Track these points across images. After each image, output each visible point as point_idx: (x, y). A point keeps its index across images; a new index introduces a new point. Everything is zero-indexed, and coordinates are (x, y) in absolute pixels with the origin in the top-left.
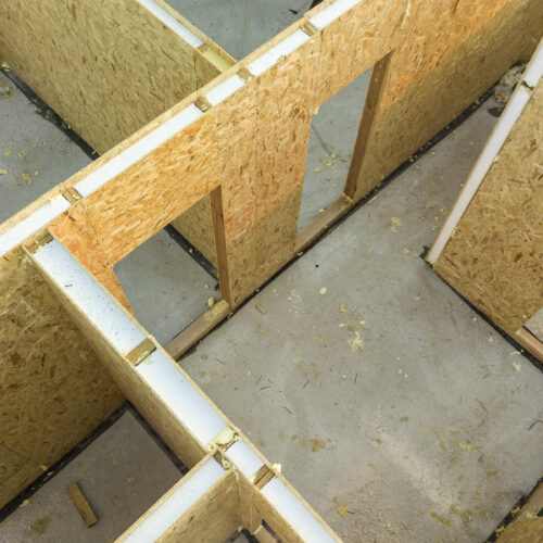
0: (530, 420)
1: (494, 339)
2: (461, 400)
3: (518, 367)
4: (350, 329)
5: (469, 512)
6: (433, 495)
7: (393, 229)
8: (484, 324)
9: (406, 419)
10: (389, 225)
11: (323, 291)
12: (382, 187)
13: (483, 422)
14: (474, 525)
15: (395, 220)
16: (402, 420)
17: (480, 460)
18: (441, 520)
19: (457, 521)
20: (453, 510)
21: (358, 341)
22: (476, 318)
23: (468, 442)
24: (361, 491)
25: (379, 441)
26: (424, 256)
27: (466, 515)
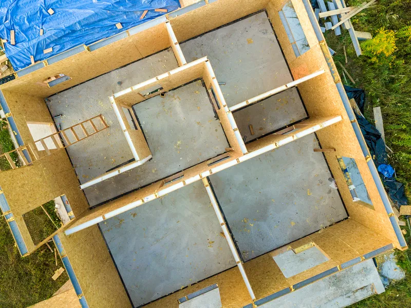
0: (148, 110)
1: (146, 131)
2: (161, 120)
3: (144, 122)
4: (179, 146)
5: (172, 97)
6: (178, 103)
7: (155, 169)
8: (146, 136)
10: (156, 171)
11: (181, 158)
12: (152, 183)
13: (159, 114)
14: (173, 94)
15: (153, 171)
16: (177, 121)
17: (164, 106)
18: (179, 98)
21: (179, 143)
22: (147, 138)
23: (165, 111)
25: (184, 119)
26: (151, 159)
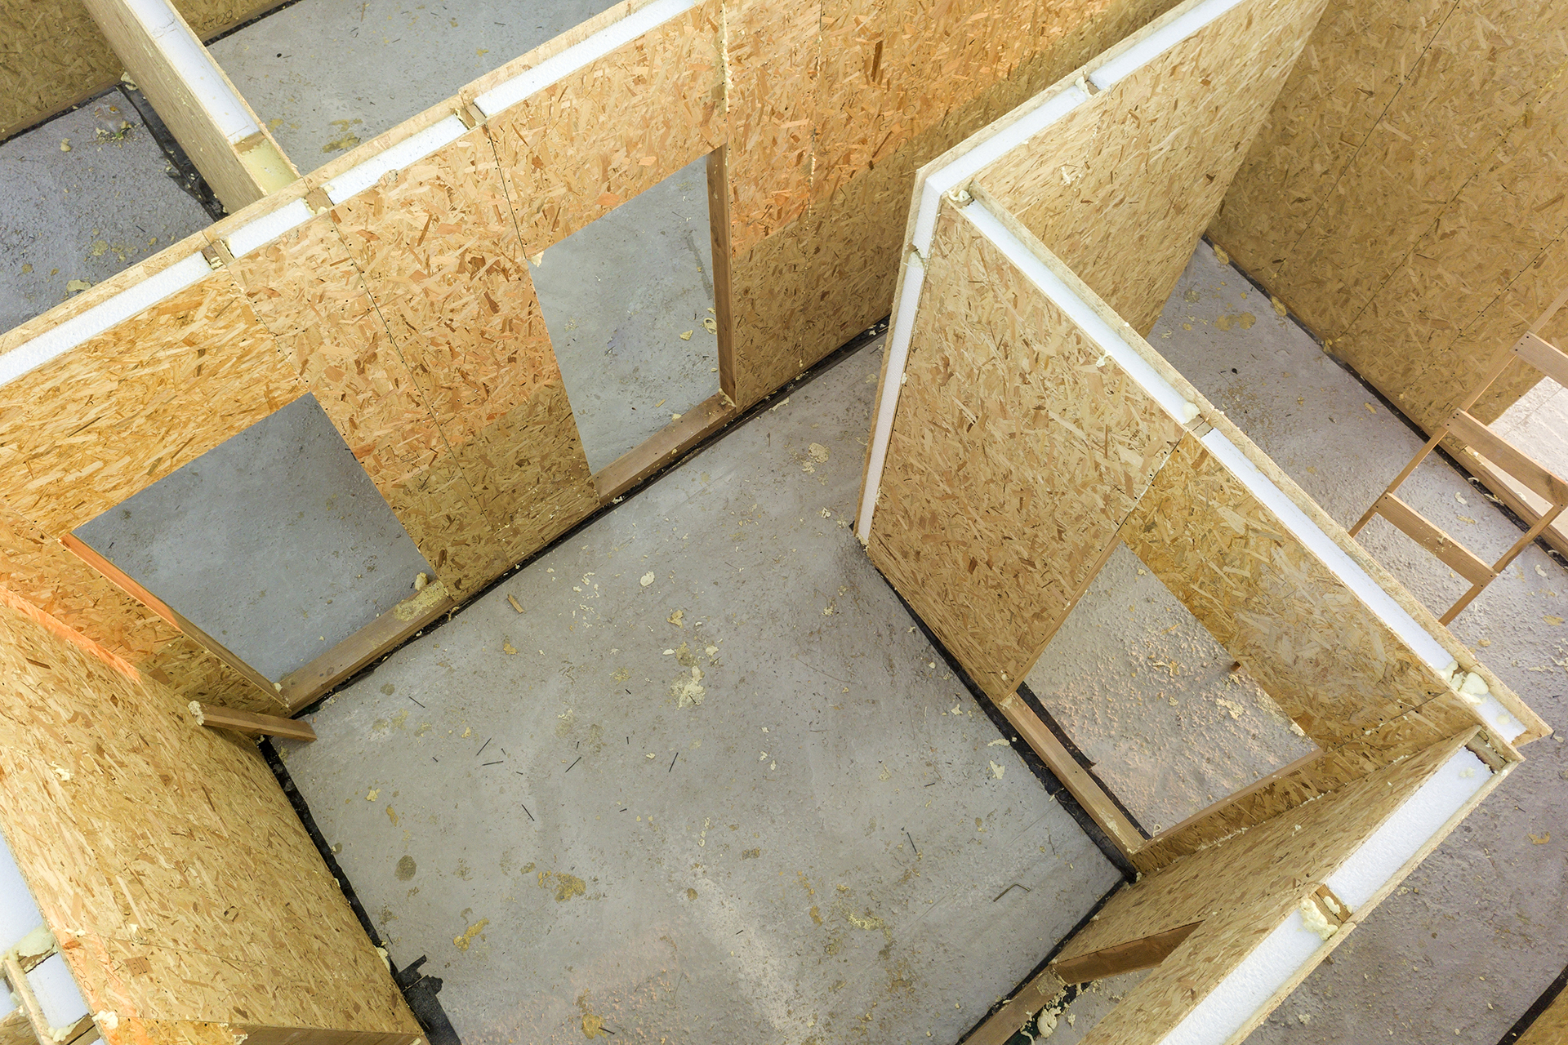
0: (999, 880)
1: (963, 709)
3: (999, 772)
4: (685, 661)
6: (776, 1015)
7: (808, 466)
8: (948, 675)
9: (755, 854)
10: (804, 456)
11: (647, 579)
12: (804, 381)
13: (906, 877)
15: (817, 450)
16: (746, 855)
17: (885, 952)
22: (936, 664)
23: (869, 914)
24: (637, 990)
25: (692, 892)
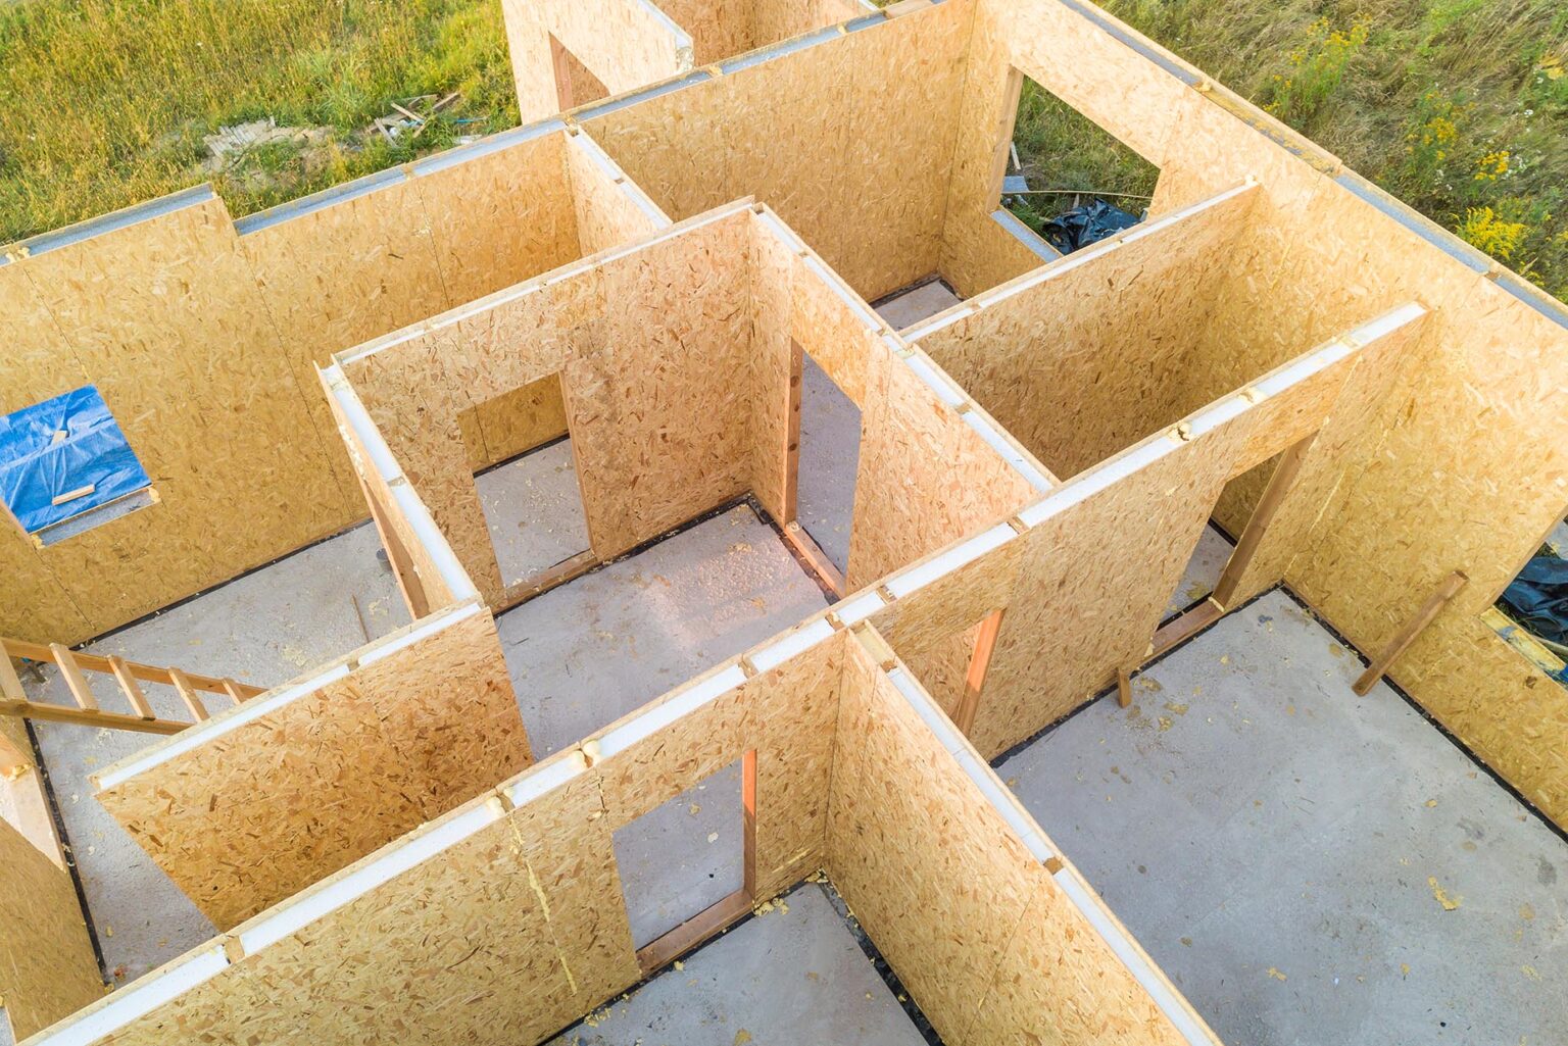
0: (521, 647)
2: (589, 679)
5: (631, 581)
6: (661, 598)
9: (662, 671)
11: (713, 837)
13: (575, 654)
14: (632, 571)
16: (667, 670)
17: (598, 620)
18: (662, 580)
19: (647, 576)
20: (647, 586)
23: (602, 638)
24: (734, 615)
25: (701, 655)
27: (637, 578)
